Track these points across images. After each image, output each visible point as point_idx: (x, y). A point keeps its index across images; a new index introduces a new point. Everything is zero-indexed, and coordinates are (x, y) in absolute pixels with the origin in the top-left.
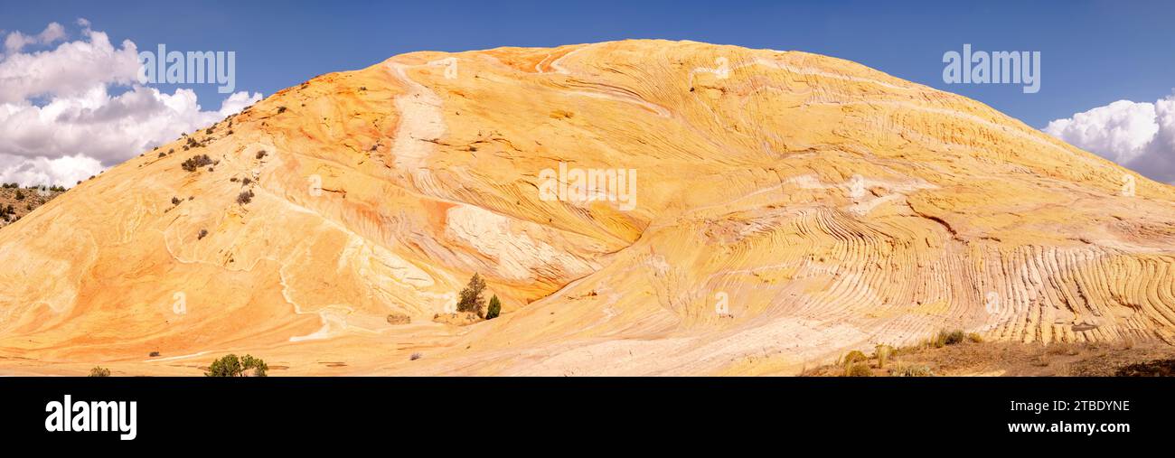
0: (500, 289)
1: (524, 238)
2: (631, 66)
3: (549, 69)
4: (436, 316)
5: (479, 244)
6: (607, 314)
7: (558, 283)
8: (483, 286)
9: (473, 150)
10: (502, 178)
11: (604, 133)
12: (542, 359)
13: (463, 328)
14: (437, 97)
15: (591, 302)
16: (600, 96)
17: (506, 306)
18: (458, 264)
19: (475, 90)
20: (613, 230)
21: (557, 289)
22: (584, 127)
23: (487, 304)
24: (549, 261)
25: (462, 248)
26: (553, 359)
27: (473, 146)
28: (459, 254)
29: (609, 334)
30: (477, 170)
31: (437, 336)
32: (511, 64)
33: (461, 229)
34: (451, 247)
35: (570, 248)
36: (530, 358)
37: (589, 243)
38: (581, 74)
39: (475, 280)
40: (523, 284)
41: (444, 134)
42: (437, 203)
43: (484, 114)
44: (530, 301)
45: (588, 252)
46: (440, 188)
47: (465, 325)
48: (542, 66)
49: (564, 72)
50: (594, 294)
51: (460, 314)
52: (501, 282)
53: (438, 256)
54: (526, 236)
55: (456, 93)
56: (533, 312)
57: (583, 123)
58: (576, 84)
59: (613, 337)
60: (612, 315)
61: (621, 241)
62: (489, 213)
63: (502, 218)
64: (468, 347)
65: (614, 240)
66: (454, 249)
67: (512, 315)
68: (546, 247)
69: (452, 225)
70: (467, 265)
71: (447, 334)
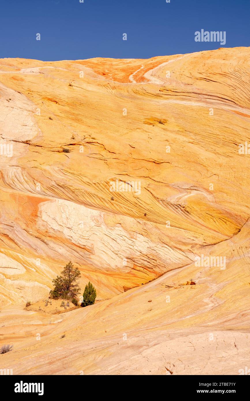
0: (94, 276)
1: (119, 230)
2: (224, 75)
3: (143, 79)
4: (28, 305)
5: (73, 234)
6: (207, 304)
7: (154, 272)
8: (78, 274)
9: (66, 151)
10: (95, 177)
11: (198, 137)
12: (141, 349)
13: (57, 316)
14: (29, 103)
15: (189, 291)
16: (194, 104)
17: (101, 293)
18: (51, 253)
19: (68, 98)
20: (211, 224)
21: (154, 278)
22: (178, 132)
23: (82, 292)
24: (145, 252)
25: (55, 238)
26: (152, 349)
27: (66, 148)
28: (51, 244)
29: (210, 324)
30: (70, 169)
31: (29, 326)
32: (104, 74)
33: (54, 222)
34: (43, 238)
35: (167, 240)
36: (129, 347)
37: (187, 236)
38: (174, 84)
39: (69, 268)
40: (118, 272)
41: (37, 137)
42: (29, 198)
43: (77, 120)
44: (126, 289)
45: (185, 244)
46: (31, 184)
47: (59, 312)
48: (135, 77)
49: (158, 82)
50: (193, 283)
51: (53, 301)
52: (96, 271)
53: (30, 246)
54: (121, 229)
55: (49, 99)
56: (130, 299)
57: (177, 129)
58: (170, 93)
59: (215, 328)
60: (212, 305)
61: (220, 234)
62: (82, 208)
63: (95, 212)
64: (63, 337)
65: (212, 233)
66: (46, 239)
67: (107, 302)
68: (141, 238)
69: (44, 217)
70: (61, 255)
71: (40, 323)
